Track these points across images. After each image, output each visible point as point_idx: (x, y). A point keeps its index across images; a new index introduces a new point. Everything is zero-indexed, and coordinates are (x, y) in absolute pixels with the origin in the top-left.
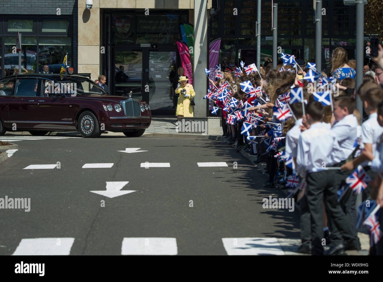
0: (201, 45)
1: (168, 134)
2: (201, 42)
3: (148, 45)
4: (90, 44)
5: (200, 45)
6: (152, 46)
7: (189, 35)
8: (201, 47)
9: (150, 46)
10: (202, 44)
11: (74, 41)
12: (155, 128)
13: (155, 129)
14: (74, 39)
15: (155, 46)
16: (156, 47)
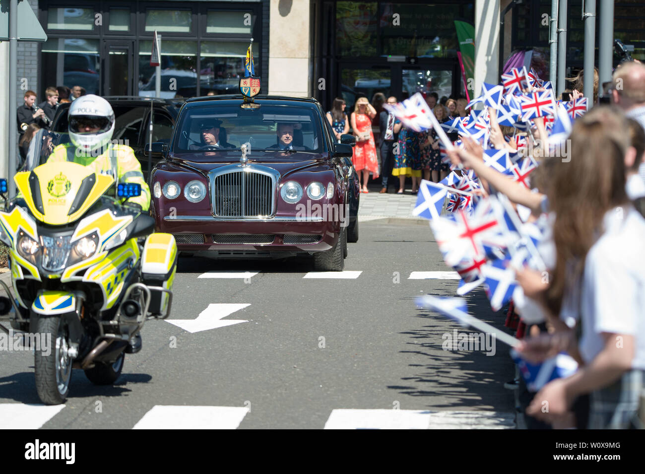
0: (488, 59)
1: (414, 220)
2: (488, 54)
3: (402, 58)
4: (291, 56)
5: (486, 58)
6: (408, 59)
7: (464, 41)
8: (488, 63)
9: (404, 61)
10: (490, 58)
11: (264, 50)
12: (400, 207)
13: (398, 209)
14: (263, 47)
15: (413, 61)
16: (415, 63)
